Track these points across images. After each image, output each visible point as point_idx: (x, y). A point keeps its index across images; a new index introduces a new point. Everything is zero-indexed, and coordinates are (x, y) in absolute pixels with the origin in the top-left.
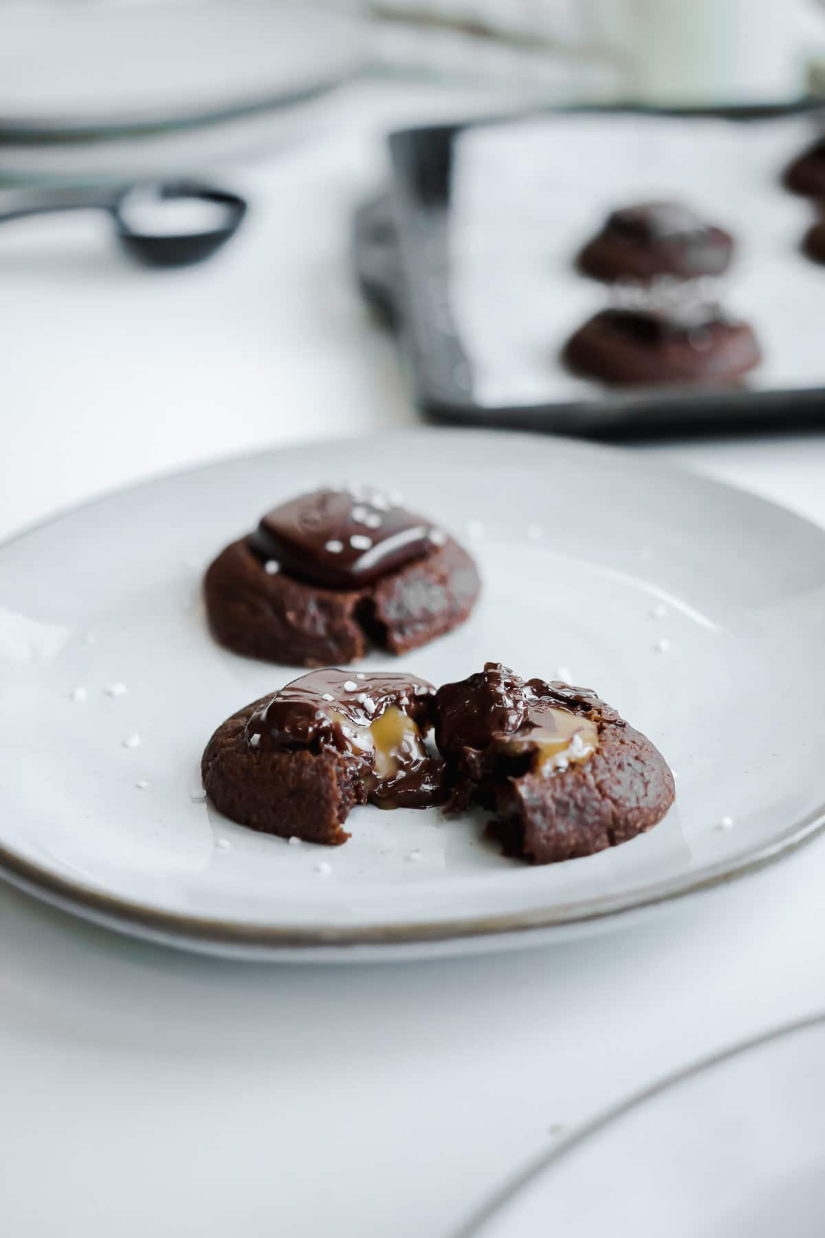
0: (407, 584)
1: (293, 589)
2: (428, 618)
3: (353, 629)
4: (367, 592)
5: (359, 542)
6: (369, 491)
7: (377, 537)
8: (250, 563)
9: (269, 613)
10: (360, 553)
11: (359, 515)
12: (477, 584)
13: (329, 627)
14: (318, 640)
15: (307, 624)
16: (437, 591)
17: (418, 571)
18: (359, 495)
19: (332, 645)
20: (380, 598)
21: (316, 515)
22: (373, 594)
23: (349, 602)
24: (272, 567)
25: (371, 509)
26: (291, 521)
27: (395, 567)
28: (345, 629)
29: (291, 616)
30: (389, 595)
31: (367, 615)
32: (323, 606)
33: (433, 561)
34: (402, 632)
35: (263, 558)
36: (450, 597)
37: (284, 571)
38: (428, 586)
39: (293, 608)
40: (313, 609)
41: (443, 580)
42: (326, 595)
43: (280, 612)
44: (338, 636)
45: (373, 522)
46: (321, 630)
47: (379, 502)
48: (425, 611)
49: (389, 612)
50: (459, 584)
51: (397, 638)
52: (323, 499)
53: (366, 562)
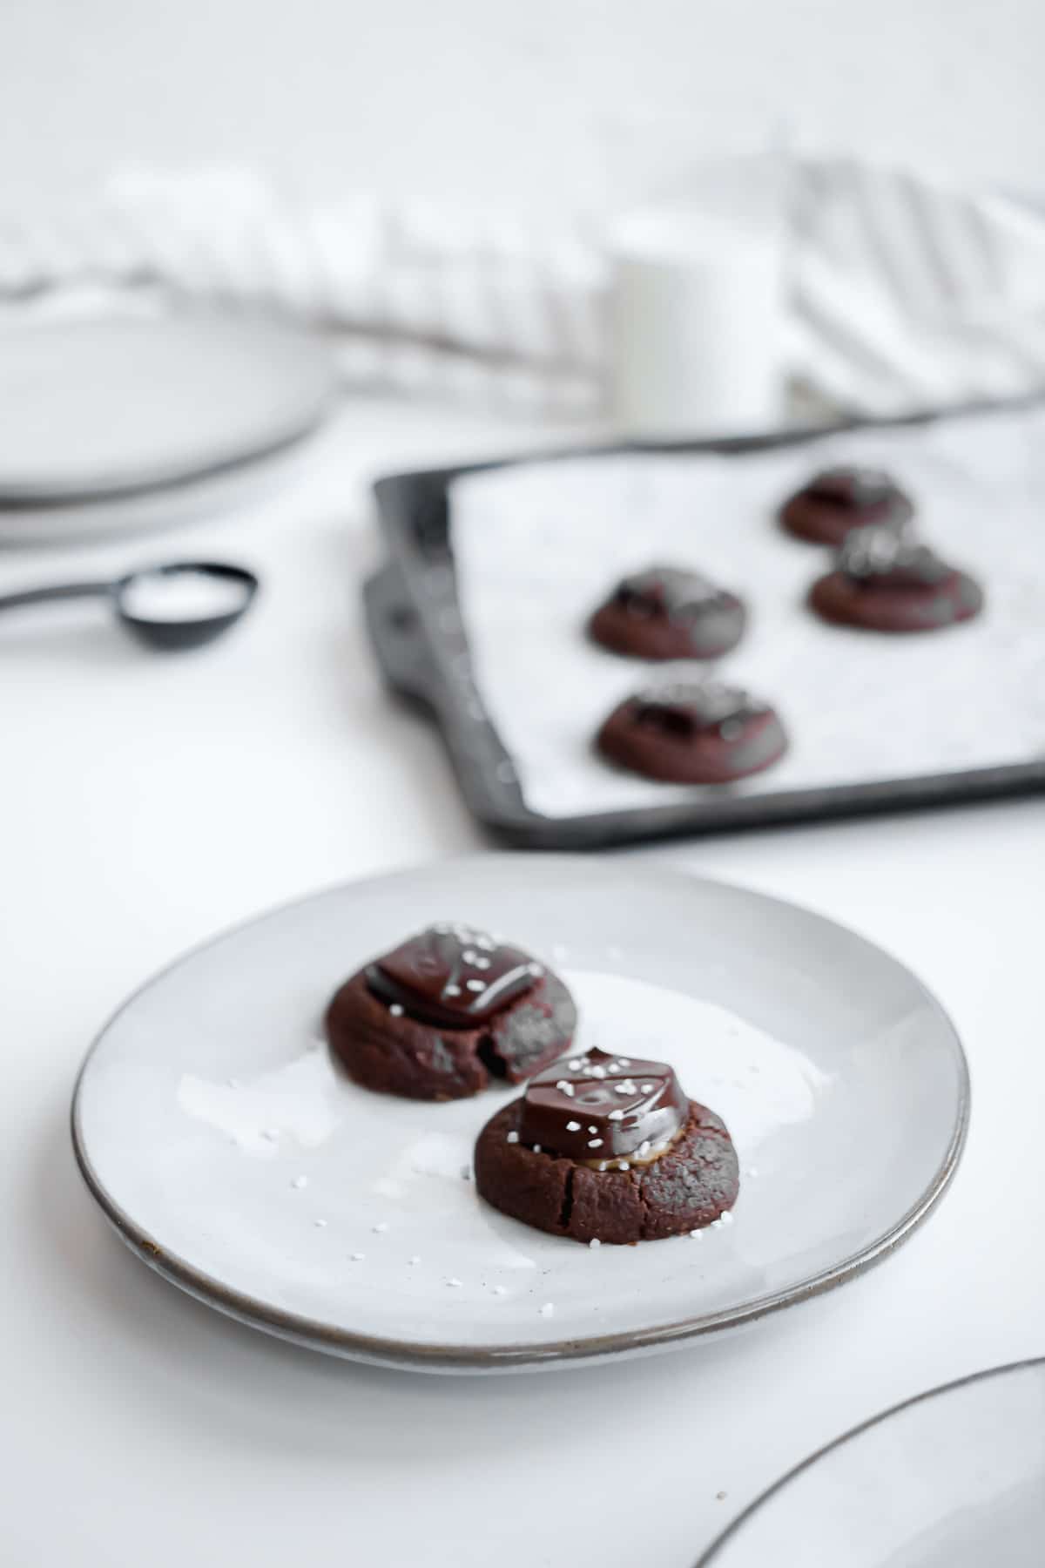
0: (520, 1021)
1: (419, 1031)
2: (539, 1049)
3: (476, 1065)
4: (485, 1030)
5: (475, 985)
6: (474, 933)
7: (488, 977)
8: (375, 1008)
9: (399, 1053)
10: (476, 995)
11: (469, 957)
12: (574, 1012)
13: (455, 1064)
14: (445, 1078)
15: (436, 1064)
16: (545, 1025)
17: (526, 1008)
18: (465, 939)
19: (458, 1080)
20: (498, 1035)
21: (430, 960)
22: (491, 1031)
23: (470, 1040)
24: (396, 1010)
25: (481, 953)
26: (410, 966)
27: (507, 1004)
28: (470, 1066)
29: (421, 1056)
30: (505, 1032)
31: (487, 1051)
32: (450, 1046)
33: (538, 996)
34: (518, 1064)
35: (387, 1002)
36: (555, 1028)
37: (408, 1014)
38: (538, 1020)
39: (422, 1050)
40: (439, 1049)
41: (549, 1014)
42: (450, 1035)
43: (410, 1053)
44: (463, 1072)
45: (483, 964)
46: (449, 1068)
47: (483, 943)
48: (538, 1043)
49: (506, 1047)
50: (561, 1014)
51: (515, 1070)
52: (434, 941)
53: (482, 1002)
